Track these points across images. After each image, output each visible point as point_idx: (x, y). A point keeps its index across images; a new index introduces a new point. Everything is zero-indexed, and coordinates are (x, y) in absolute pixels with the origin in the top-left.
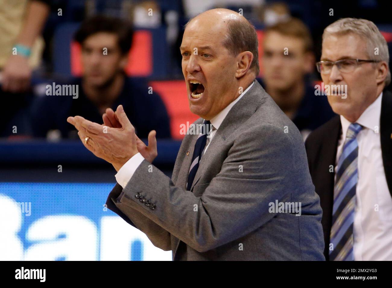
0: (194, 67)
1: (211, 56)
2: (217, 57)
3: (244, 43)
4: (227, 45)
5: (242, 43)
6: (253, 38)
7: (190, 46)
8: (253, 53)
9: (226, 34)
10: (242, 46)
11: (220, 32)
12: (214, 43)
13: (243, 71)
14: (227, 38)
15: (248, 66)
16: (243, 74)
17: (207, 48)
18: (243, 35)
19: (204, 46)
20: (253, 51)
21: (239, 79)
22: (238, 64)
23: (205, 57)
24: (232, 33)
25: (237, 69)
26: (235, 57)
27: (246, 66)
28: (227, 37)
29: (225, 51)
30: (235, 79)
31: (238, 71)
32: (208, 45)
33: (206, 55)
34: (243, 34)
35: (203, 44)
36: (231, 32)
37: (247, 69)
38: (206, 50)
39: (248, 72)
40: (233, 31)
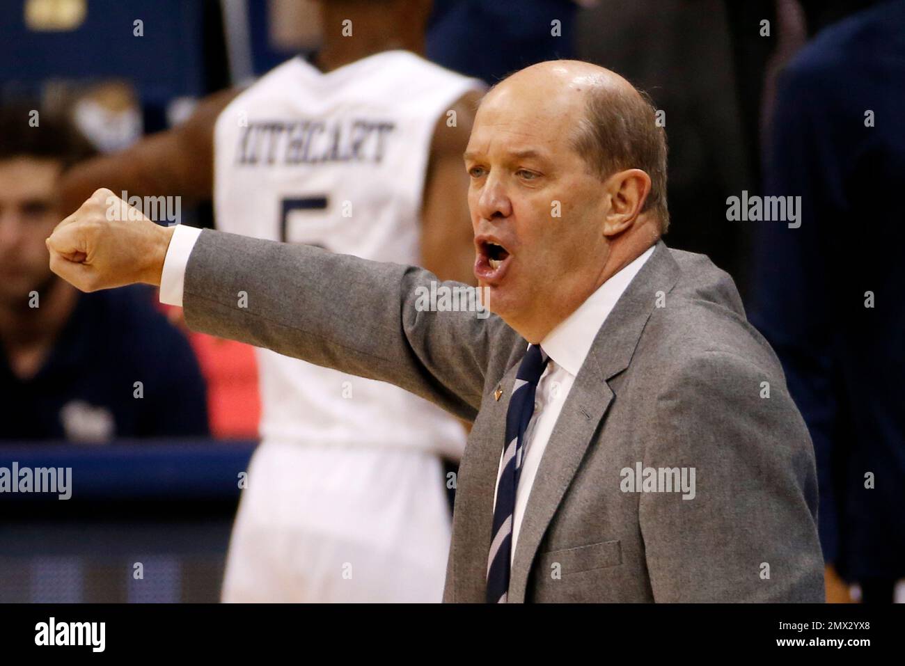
0: (495, 202)
1: (540, 175)
2: (555, 179)
3: (627, 146)
4: (583, 148)
5: (621, 146)
6: (651, 135)
7: (488, 150)
8: (651, 176)
9: (581, 120)
10: (622, 156)
11: (566, 115)
12: (549, 142)
13: (624, 220)
14: (583, 130)
15: (638, 206)
16: (623, 226)
17: (529, 155)
18: (624, 125)
19: (522, 149)
20: (650, 169)
21: (613, 238)
22: (612, 201)
23: (526, 178)
24: (597, 118)
25: (609, 214)
26: (603, 181)
27: (632, 206)
28: (583, 126)
29: (578, 162)
30: (601, 240)
31: (610, 218)
32: (530, 148)
33: (526, 173)
34: (627, 124)
35: (520, 143)
36: (593, 116)
37: (634, 215)
38: (528, 160)
39: (638, 222)
40: (599, 112)
